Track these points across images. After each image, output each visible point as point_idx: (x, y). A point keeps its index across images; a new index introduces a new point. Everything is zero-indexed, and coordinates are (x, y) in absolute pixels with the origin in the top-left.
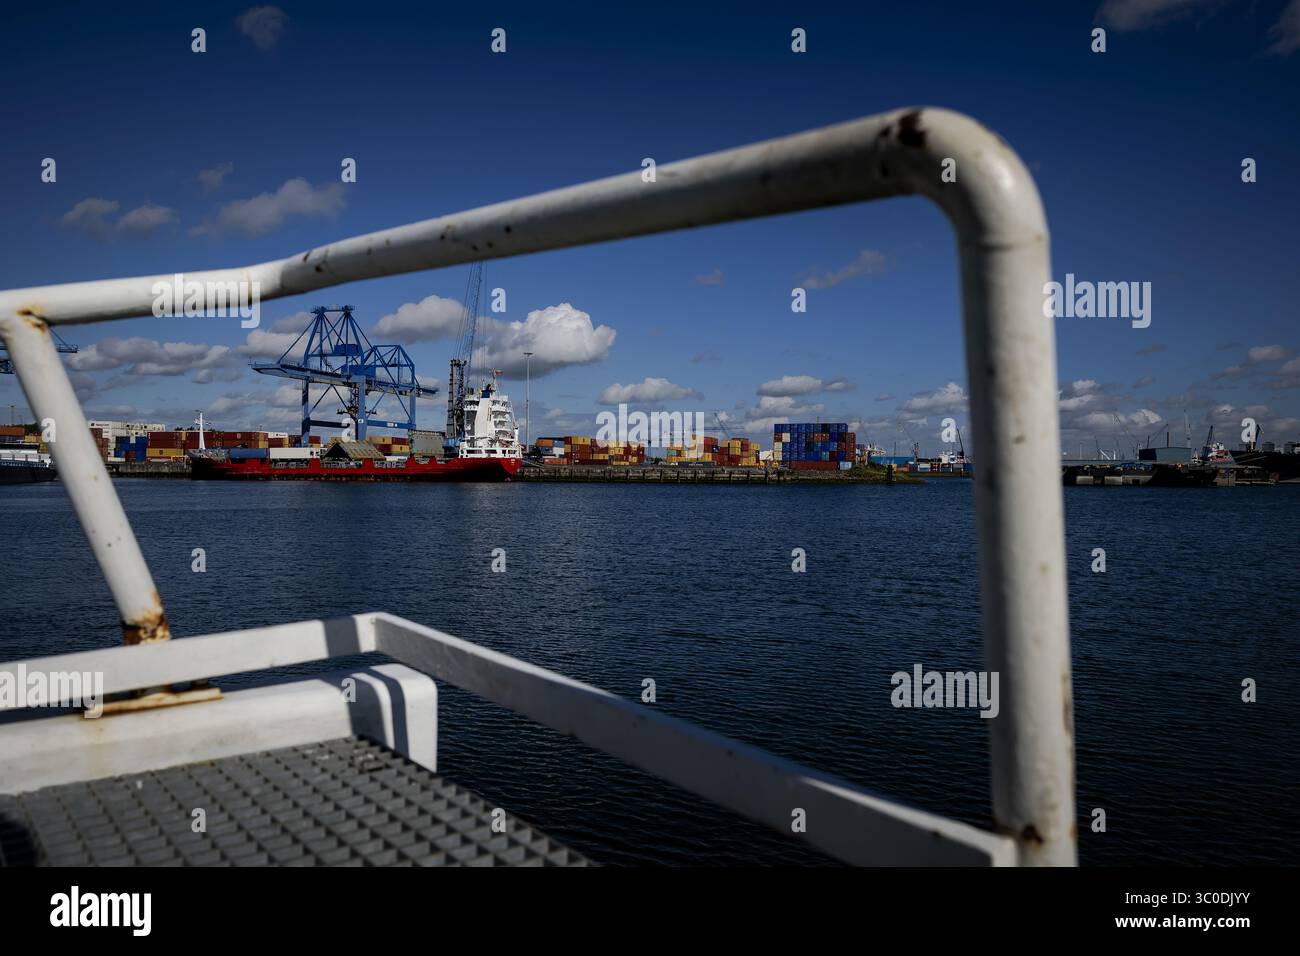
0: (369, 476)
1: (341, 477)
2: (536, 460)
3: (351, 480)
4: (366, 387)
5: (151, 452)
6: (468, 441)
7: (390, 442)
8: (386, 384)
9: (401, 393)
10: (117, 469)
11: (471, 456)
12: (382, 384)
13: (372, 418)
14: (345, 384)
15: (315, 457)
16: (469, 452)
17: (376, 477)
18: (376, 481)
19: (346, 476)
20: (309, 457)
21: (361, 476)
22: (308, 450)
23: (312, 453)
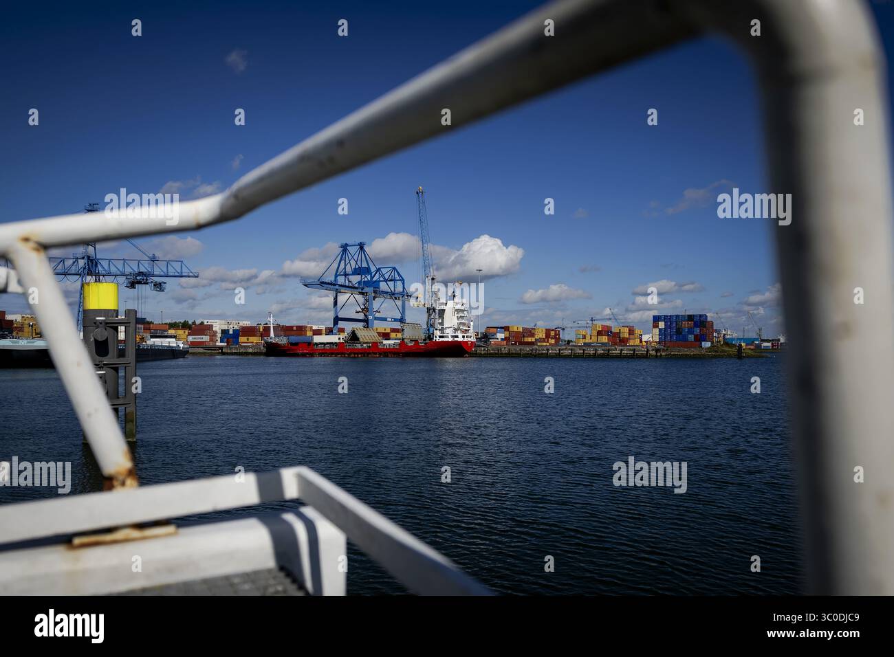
0: (376, 354)
1: (358, 355)
2: (486, 342)
3: (364, 356)
4: (373, 295)
5: (242, 339)
6: (440, 330)
7: (389, 331)
8: (386, 293)
9: (396, 299)
10: (222, 350)
11: (441, 339)
12: (384, 292)
13: (377, 315)
14: (360, 293)
15: (341, 341)
16: (440, 337)
17: (380, 354)
18: (380, 357)
19: (361, 354)
20: (338, 341)
21: (371, 354)
22: (337, 337)
23: (339, 339)
